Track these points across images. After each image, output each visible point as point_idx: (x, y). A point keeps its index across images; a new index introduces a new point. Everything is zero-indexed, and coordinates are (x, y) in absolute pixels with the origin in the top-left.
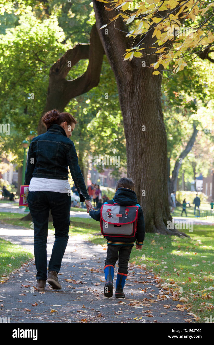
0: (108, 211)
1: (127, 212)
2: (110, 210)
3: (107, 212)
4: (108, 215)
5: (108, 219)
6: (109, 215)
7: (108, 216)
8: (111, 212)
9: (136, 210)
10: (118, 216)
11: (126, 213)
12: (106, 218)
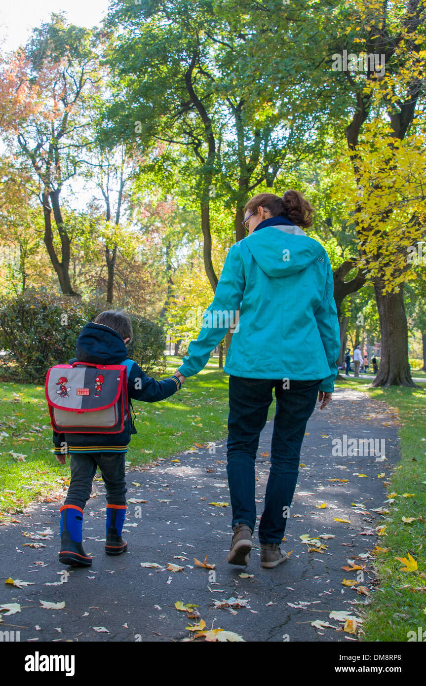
0: (61, 381)
1: (99, 383)
2: (64, 380)
3: (57, 384)
4: (61, 391)
5: (59, 401)
6: (63, 391)
7: (60, 394)
8: (66, 385)
9: (119, 379)
10: (82, 392)
11: (98, 385)
12: (56, 398)
